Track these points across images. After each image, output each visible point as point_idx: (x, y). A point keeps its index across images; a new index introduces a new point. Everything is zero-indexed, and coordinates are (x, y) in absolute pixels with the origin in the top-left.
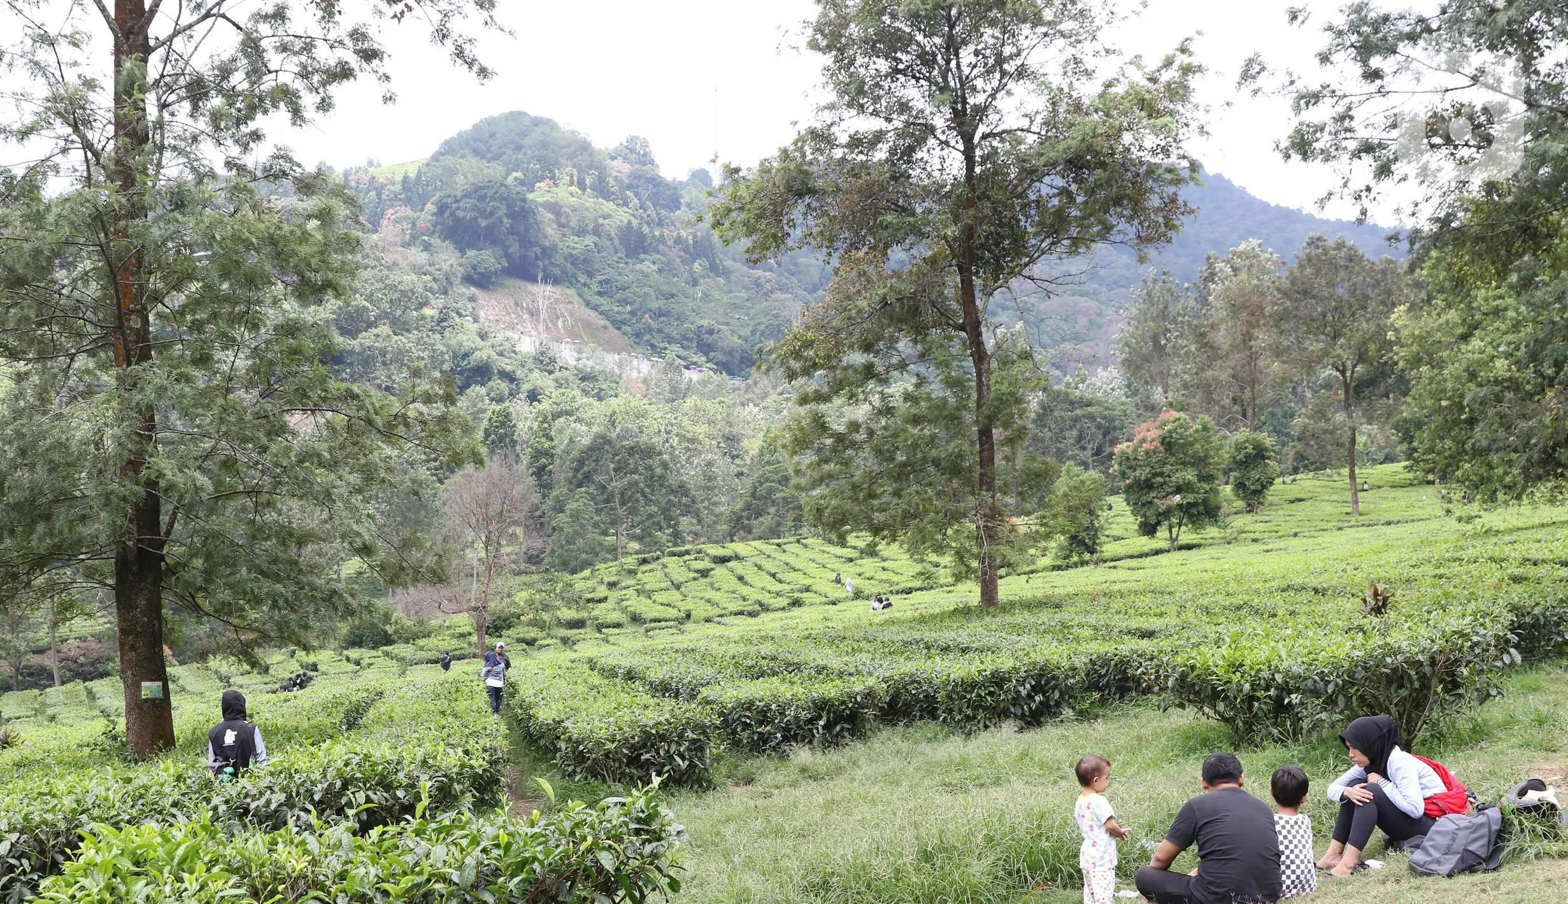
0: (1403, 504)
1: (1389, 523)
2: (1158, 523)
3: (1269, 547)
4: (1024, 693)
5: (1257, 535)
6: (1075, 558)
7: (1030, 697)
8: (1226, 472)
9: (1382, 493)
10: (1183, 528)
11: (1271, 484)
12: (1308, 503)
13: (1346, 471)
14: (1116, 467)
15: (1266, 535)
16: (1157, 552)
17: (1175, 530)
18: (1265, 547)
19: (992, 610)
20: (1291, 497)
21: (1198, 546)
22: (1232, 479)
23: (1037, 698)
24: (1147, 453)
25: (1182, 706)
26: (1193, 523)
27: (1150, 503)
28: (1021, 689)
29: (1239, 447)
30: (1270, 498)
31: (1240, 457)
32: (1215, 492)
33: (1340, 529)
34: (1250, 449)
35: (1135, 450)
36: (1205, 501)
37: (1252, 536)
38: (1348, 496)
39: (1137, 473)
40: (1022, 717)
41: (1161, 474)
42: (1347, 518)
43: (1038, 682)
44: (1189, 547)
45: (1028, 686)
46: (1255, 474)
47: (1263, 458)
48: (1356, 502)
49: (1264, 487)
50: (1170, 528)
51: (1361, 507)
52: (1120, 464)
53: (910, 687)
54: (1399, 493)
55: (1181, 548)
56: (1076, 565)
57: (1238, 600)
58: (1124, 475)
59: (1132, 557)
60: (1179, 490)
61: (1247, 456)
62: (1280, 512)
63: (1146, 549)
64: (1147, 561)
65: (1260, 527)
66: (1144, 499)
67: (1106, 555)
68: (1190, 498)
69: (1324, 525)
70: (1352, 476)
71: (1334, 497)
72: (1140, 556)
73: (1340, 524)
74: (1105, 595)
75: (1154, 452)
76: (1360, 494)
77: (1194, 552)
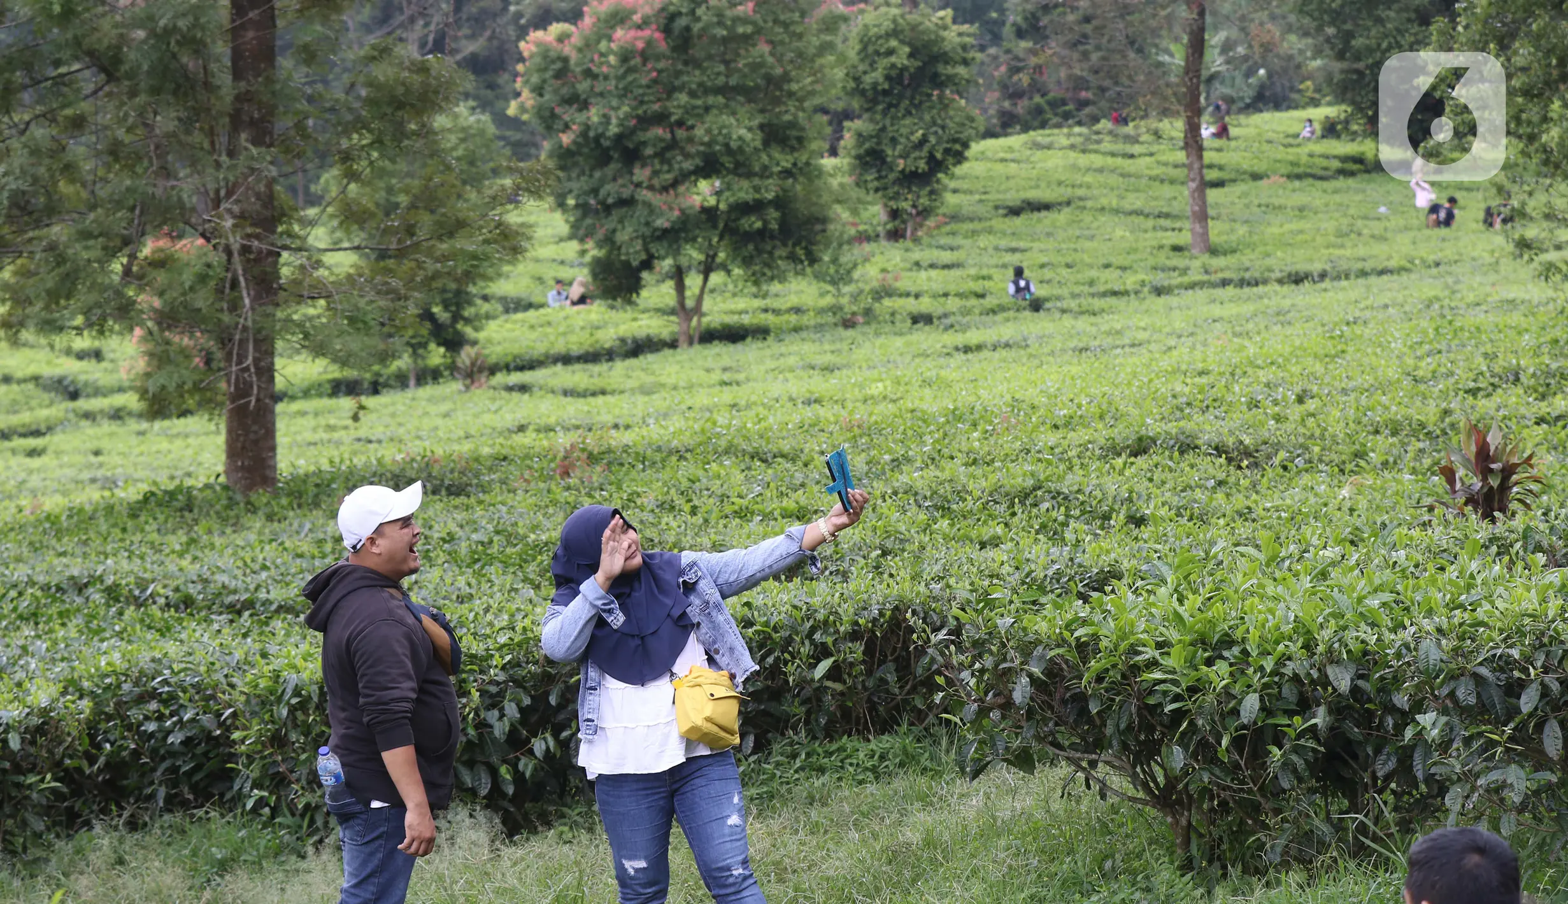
0: (1330, 226)
1: (1297, 279)
2: (647, 265)
3: (973, 337)
4: (500, 729)
5: (925, 305)
6: (403, 362)
7: (517, 742)
8: (839, 118)
9: (1264, 190)
10: (716, 278)
11: (960, 158)
12: (1061, 217)
13: (1175, 128)
14: (527, 97)
15: (953, 304)
16: (638, 348)
17: (693, 282)
18: (960, 339)
19: (261, 497)
20: (1013, 197)
21: (761, 332)
22: (848, 140)
23: (539, 746)
24: (625, 57)
25: (1024, 761)
26: (747, 262)
27: (628, 203)
28: (492, 716)
29: (870, 50)
30: (951, 199)
31: (876, 76)
32: (807, 172)
33: (1159, 291)
34: (901, 58)
35: (588, 46)
36: (780, 203)
37: (911, 305)
38: (1182, 198)
39: (594, 115)
40: (494, 800)
41: (660, 118)
42: (1178, 261)
43: (540, 699)
44: (733, 335)
45: (511, 710)
46: (911, 129)
47: (938, 82)
48: (1202, 216)
49: (936, 165)
50: (678, 275)
51: (1217, 232)
52: (539, 90)
53: (135, 714)
54: (1312, 194)
55: (709, 337)
56: (401, 381)
57: (1019, 476)
58: (549, 120)
59: (566, 359)
60: (709, 168)
61: (896, 77)
62: (983, 241)
63: (608, 337)
64: (618, 372)
65: (933, 280)
66: (612, 190)
67: (495, 354)
68: (744, 191)
69: (1110, 279)
70: (1193, 142)
71: (1135, 201)
72: (591, 357)
73: (1161, 279)
74: (592, 459)
75: (645, 56)
76: (1212, 195)
77: (749, 353)
